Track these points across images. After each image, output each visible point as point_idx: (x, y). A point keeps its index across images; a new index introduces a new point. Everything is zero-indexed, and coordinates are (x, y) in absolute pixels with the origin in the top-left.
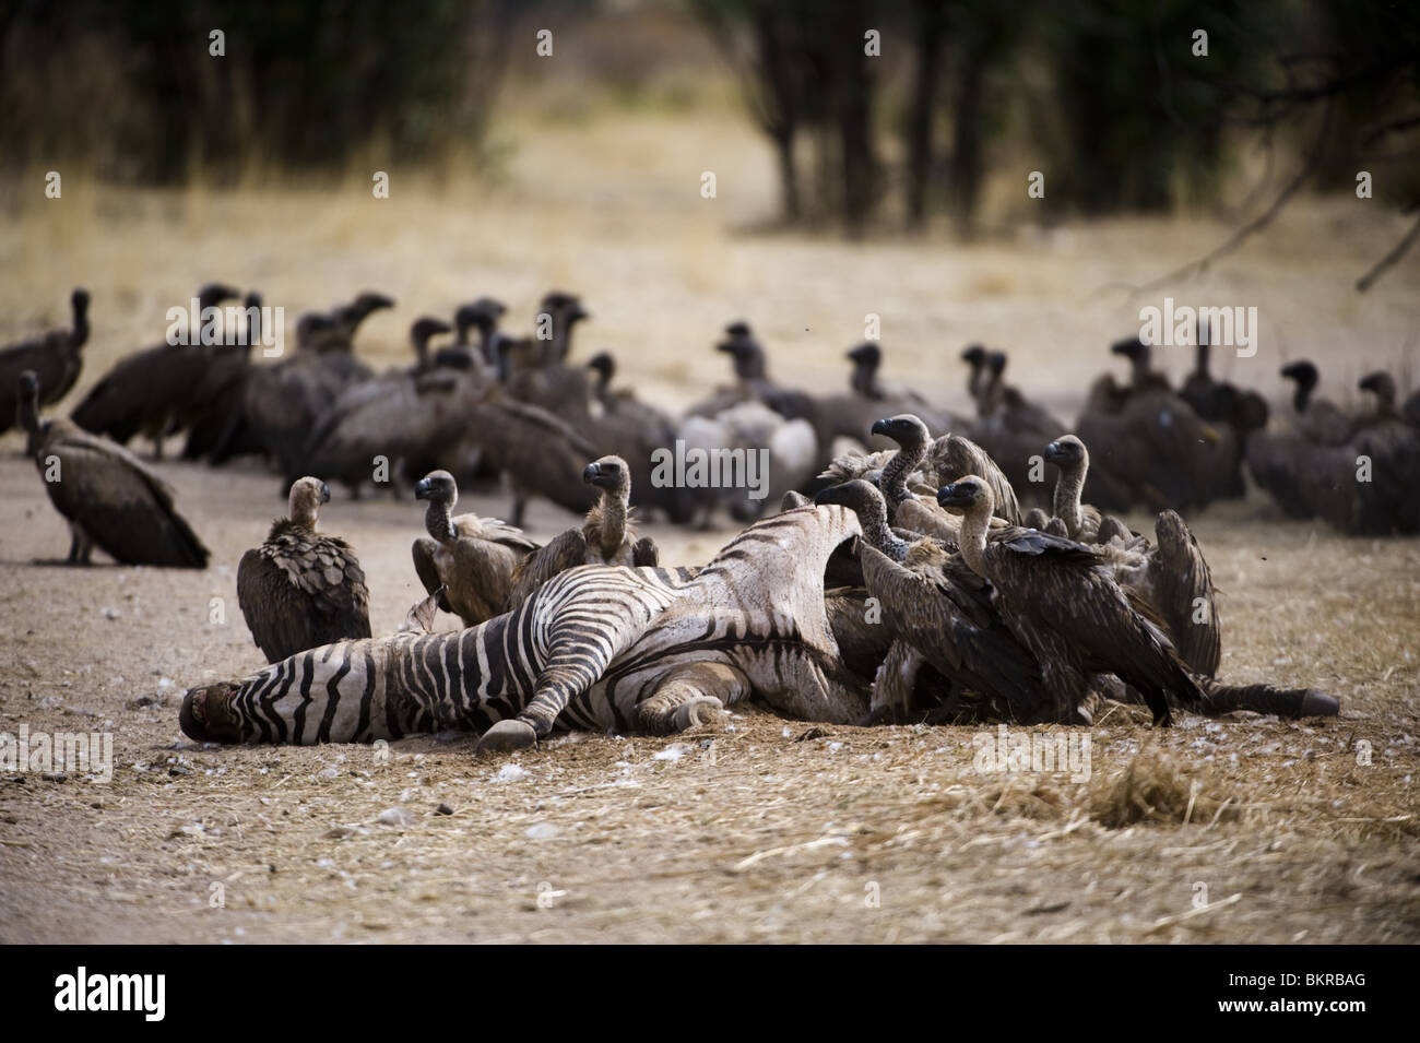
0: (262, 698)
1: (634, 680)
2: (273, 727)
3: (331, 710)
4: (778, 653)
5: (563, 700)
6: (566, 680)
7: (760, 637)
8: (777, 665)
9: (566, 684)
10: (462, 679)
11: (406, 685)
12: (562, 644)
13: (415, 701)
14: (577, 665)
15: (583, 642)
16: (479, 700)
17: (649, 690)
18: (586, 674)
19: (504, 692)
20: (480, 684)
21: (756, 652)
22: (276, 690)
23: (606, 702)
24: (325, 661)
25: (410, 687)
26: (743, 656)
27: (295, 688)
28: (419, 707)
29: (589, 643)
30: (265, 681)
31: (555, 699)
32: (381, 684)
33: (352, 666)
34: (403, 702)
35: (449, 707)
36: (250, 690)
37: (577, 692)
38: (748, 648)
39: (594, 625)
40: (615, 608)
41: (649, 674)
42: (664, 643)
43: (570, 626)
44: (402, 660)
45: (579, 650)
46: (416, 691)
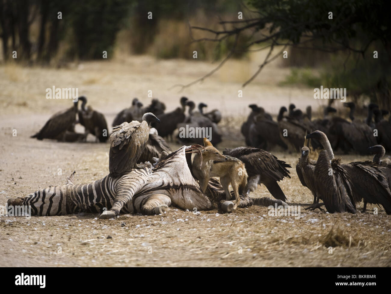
0: (31, 202)
1: (141, 198)
2: (34, 211)
3: (50, 206)
4: (182, 190)
5: (122, 205)
6: (122, 200)
7: (177, 186)
8: (182, 193)
9: (122, 201)
10: (88, 197)
11: (72, 199)
12: (120, 190)
13: (74, 204)
14: (125, 196)
15: (126, 190)
16: (93, 204)
17: (144, 202)
18: (128, 198)
19: (101, 201)
20: (94, 199)
21: (176, 190)
22: (35, 200)
23: (132, 204)
24: (49, 192)
25: (73, 200)
26: (172, 191)
27: (40, 199)
29: (128, 190)
30: (31, 197)
31: (119, 205)
32: (65, 199)
33: (57, 193)
34: (71, 204)
35: (85, 205)
36: (27, 200)
37: (126, 203)
38: (174, 189)
39: (129, 185)
40: (135, 180)
41: (145, 196)
42: (150, 187)
43: (122, 185)
44: (70, 192)
45: (125, 192)
46: (75, 200)
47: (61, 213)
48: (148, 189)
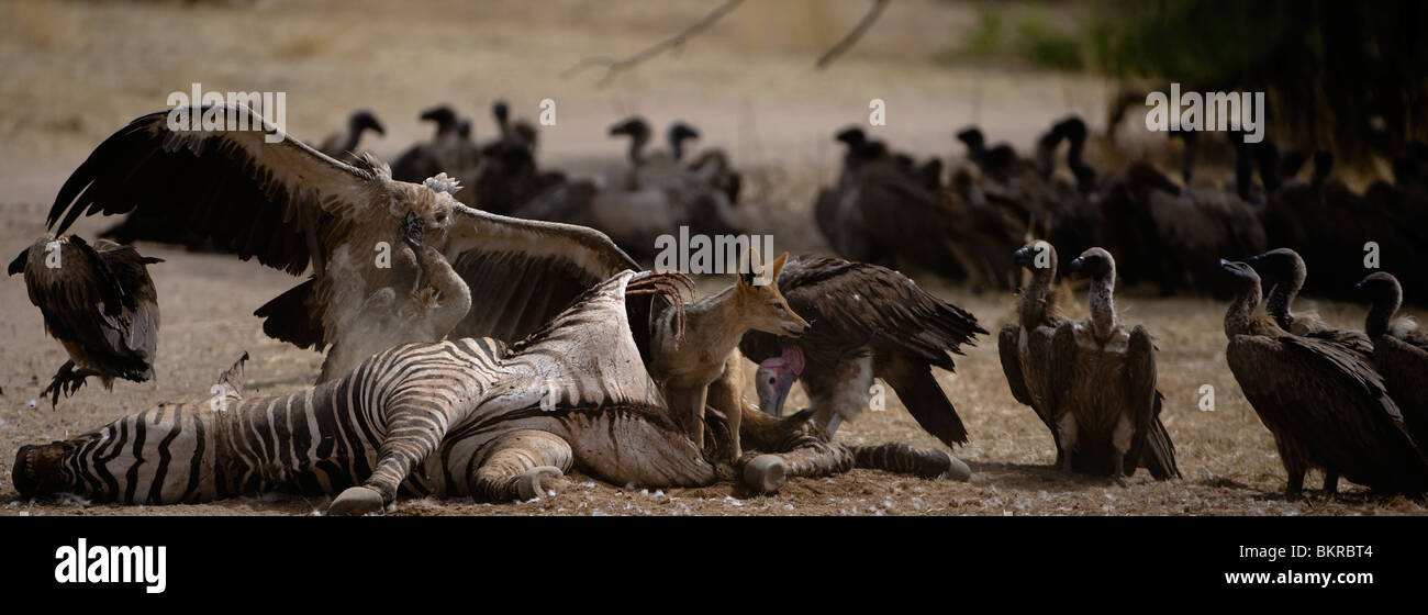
0: (95, 458)
1: (469, 444)
2: (105, 486)
3: (162, 470)
4: (612, 420)
5: (404, 467)
6: (406, 451)
7: (594, 403)
8: (611, 429)
9: (407, 454)
10: (291, 441)
11: (235, 447)
12: (401, 418)
13: (244, 462)
14: (416, 437)
15: (421, 415)
16: (309, 462)
17: (480, 459)
18: (425, 445)
19: (334, 454)
20: (310, 446)
21: (590, 419)
22: (109, 451)
23: (439, 469)
24: (157, 422)
25: (238, 448)
26: (576, 423)
27: (128, 449)
28: (248, 468)
29: (425, 416)
30: (97, 441)
31: (397, 469)
32: (211, 446)
33: (183, 428)
34: (232, 462)
35: (279, 469)
36: (83, 449)
37: (417, 462)
38: (582, 416)
39: (429, 399)
40: (449, 383)
41: (484, 438)
42: (501, 408)
43: (406, 401)
44: (230, 422)
45: (415, 423)
46: (244, 450)
47: (199, 495)
48: (493, 415)
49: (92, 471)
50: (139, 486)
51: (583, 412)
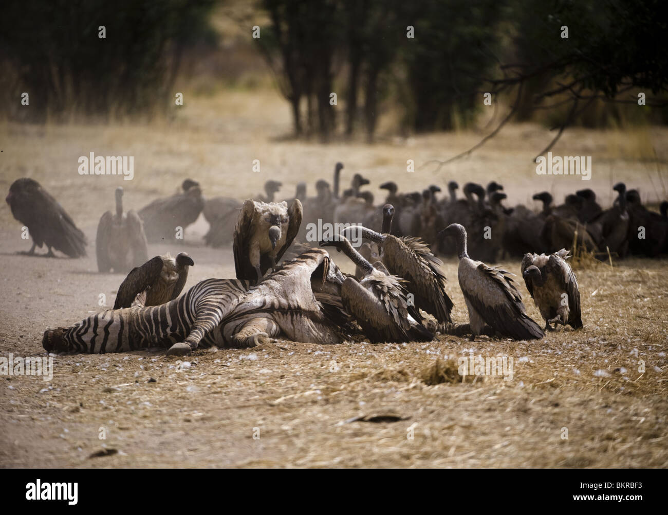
0: (77, 334)
1: (232, 325)
2: (82, 346)
3: (106, 339)
4: (292, 315)
5: (202, 334)
6: (203, 326)
7: (284, 309)
8: (292, 321)
9: (203, 328)
10: (160, 325)
11: (137, 328)
12: (202, 312)
13: (141, 335)
14: (208, 321)
15: (210, 311)
16: (167, 334)
17: (237, 330)
18: (211, 324)
19: (178, 330)
20: (168, 327)
21: (283, 315)
22: (82, 331)
23: (220, 335)
24: (103, 318)
25: (139, 329)
26: (277, 316)
27: (91, 330)
28: (142, 337)
29: (213, 311)
30: (78, 327)
31: (199, 334)
32: (126, 328)
33: (114, 320)
34: (135, 335)
35: (155, 337)
36: (72, 331)
37: (208, 331)
38: (280, 313)
39: (215, 304)
40: (224, 297)
41: (238, 322)
42: (245, 309)
43: (205, 305)
44: (135, 317)
45: (209, 314)
46: (141, 330)
47: (123, 349)
48: (242, 312)
49: (76, 340)
50: (96, 346)
51: (280, 311)
